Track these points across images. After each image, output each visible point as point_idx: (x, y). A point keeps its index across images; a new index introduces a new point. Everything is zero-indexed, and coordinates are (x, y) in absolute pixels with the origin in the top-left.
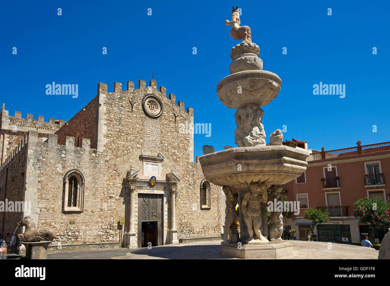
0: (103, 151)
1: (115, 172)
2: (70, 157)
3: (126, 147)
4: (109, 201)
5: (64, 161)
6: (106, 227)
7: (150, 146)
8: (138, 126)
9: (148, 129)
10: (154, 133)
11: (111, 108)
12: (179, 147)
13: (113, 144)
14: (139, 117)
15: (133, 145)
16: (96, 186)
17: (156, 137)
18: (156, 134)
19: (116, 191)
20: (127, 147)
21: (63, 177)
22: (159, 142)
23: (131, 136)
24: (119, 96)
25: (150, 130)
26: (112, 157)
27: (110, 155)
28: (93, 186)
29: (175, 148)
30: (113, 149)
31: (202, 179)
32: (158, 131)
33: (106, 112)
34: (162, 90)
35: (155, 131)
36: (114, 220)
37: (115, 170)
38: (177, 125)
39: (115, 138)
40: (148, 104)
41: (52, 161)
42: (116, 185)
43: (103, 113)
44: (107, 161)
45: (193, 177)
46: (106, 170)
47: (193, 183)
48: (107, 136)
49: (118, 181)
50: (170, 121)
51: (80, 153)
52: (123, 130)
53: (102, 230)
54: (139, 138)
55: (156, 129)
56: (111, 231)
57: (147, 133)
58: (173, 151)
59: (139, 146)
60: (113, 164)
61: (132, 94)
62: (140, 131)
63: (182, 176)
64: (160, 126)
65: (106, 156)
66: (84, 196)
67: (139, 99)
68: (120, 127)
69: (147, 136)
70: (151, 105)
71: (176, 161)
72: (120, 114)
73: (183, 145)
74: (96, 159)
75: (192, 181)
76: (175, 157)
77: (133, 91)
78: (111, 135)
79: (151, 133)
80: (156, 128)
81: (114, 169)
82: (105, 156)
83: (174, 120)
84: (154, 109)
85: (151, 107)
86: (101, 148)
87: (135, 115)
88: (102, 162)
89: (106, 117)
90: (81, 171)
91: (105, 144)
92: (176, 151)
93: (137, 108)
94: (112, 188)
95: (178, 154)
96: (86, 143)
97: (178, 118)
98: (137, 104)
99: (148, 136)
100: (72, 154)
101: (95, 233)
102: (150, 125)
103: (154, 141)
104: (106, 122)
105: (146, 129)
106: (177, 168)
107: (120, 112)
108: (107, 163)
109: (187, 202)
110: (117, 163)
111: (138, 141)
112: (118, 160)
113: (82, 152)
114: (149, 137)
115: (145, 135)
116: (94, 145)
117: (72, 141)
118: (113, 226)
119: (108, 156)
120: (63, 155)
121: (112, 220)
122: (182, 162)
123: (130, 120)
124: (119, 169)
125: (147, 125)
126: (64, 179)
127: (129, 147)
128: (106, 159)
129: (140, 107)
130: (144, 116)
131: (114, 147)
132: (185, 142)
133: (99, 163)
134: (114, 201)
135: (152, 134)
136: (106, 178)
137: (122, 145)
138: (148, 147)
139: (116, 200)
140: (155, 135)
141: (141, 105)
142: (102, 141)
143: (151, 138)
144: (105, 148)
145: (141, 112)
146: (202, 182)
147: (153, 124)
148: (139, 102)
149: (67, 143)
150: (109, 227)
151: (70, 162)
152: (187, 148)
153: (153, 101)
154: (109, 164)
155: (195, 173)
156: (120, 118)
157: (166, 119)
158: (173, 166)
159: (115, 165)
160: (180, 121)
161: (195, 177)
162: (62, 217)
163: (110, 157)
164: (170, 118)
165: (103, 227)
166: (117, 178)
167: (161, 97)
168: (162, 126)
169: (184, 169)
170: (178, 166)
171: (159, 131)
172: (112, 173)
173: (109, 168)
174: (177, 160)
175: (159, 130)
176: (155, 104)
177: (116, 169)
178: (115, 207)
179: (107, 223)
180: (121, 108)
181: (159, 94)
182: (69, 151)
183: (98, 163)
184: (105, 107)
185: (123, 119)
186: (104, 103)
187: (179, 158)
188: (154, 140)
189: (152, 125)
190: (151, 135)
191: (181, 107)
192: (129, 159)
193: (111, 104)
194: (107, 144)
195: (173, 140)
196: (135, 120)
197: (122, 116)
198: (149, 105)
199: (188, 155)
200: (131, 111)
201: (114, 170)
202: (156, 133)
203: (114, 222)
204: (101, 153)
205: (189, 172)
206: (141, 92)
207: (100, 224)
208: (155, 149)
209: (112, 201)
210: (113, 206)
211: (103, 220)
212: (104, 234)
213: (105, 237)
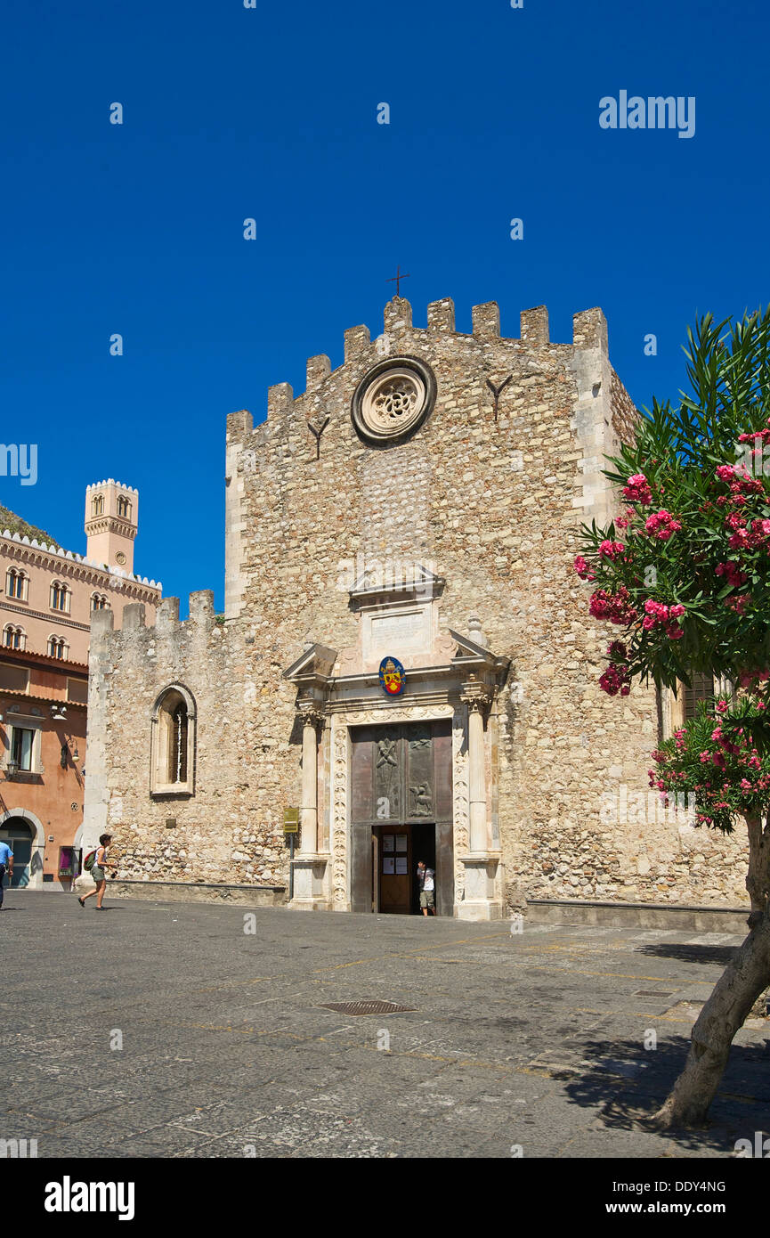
0: (238, 615)
1: (276, 668)
4: (261, 759)
6: (253, 838)
7: (389, 551)
8: (342, 495)
9: (376, 493)
10: (404, 494)
11: (257, 476)
14: (346, 465)
17: (409, 509)
18: (407, 497)
19: (278, 727)
20: (309, 580)
21: (152, 706)
22: (424, 523)
23: (319, 540)
24: (278, 428)
25: (386, 491)
26: (266, 623)
27: (260, 619)
28: (216, 719)
30: (268, 600)
32: (417, 485)
33: (244, 495)
35: (407, 487)
36: (276, 820)
37: (274, 664)
38: (503, 423)
39: (270, 564)
41: (130, 670)
42: (278, 709)
43: (236, 500)
44: (251, 641)
46: (248, 669)
48: (248, 566)
49: (283, 695)
50: (471, 422)
51: (184, 637)
52: (294, 528)
53: (241, 848)
54: (346, 535)
55: (411, 479)
56: (267, 852)
57: (376, 507)
60: (268, 645)
61: (317, 400)
62: (349, 512)
65: (249, 625)
67: (341, 400)
68: (284, 524)
69: (375, 517)
73: (540, 494)
74: (224, 641)
77: (319, 387)
78: (259, 557)
79: (391, 502)
80: (408, 475)
81: (272, 661)
82: (246, 626)
85: (394, 408)
86: (234, 608)
87: (331, 464)
88: (237, 647)
89: (244, 510)
91: (244, 592)
94: (267, 719)
96: (198, 604)
97: (510, 393)
98: (335, 421)
99: (379, 515)
100: (168, 643)
101: (225, 854)
102: (383, 476)
103: (401, 528)
104: (244, 526)
105: (371, 496)
107: (284, 473)
108: (251, 647)
110: (279, 640)
111: (343, 546)
112: (281, 629)
113: (190, 633)
114: (382, 520)
115: (367, 518)
117: (168, 608)
118: (272, 837)
119: (255, 624)
121: (269, 819)
123: (315, 489)
124: (284, 655)
125: (374, 479)
126: (153, 713)
127: (316, 578)
128: (247, 634)
129: (347, 428)
130: (362, 452)
131: (270, 592)
133: (232, 650)
134: (274, 758)
135: (394, 505)
136: (249, 691)
137: (291, 580)
138: (382, 555)
139: (282, 754)
143: (389, 521)
144: (243, 605)
145: (349, 443)
148: (342, 412)
149: (158, 618)
150: (261, 839)
151: (164, 664)
154: (258, 649)
156: (285, 495)
159: (274, 648)
162: (151, 809)
163: (258, 626)
164: (472, 407)
165: (245, 839)
166: (280, 687)
167: (425, 348)
169: (549, 598)
170: (515, 592)
171: (424, 483)
172: (266, 673)
173: (257, 660)
175: (422, 476)
176: (408, 388)
177: (276, 659)
178: (276, 779)
179: (255, 828)
180: (286, 460)
182: (163, 637)
183: (230, 653)
184: (242, 478)
186: (240, 470)
188: (401, 524)
190: (391, 509)
194: (249, 589)
195: (488, 494)
198: (389, 401)
200: (315, 456)
201: (272, 664)
203: (274, 824)
204: (235, 622)
206: (347, 374)
207: (237, 831)
208: (406, 555)
209: (269, 759)
210: (270, 774)
211: (245, 818)
212: (247, 858)
213: (251, 869)
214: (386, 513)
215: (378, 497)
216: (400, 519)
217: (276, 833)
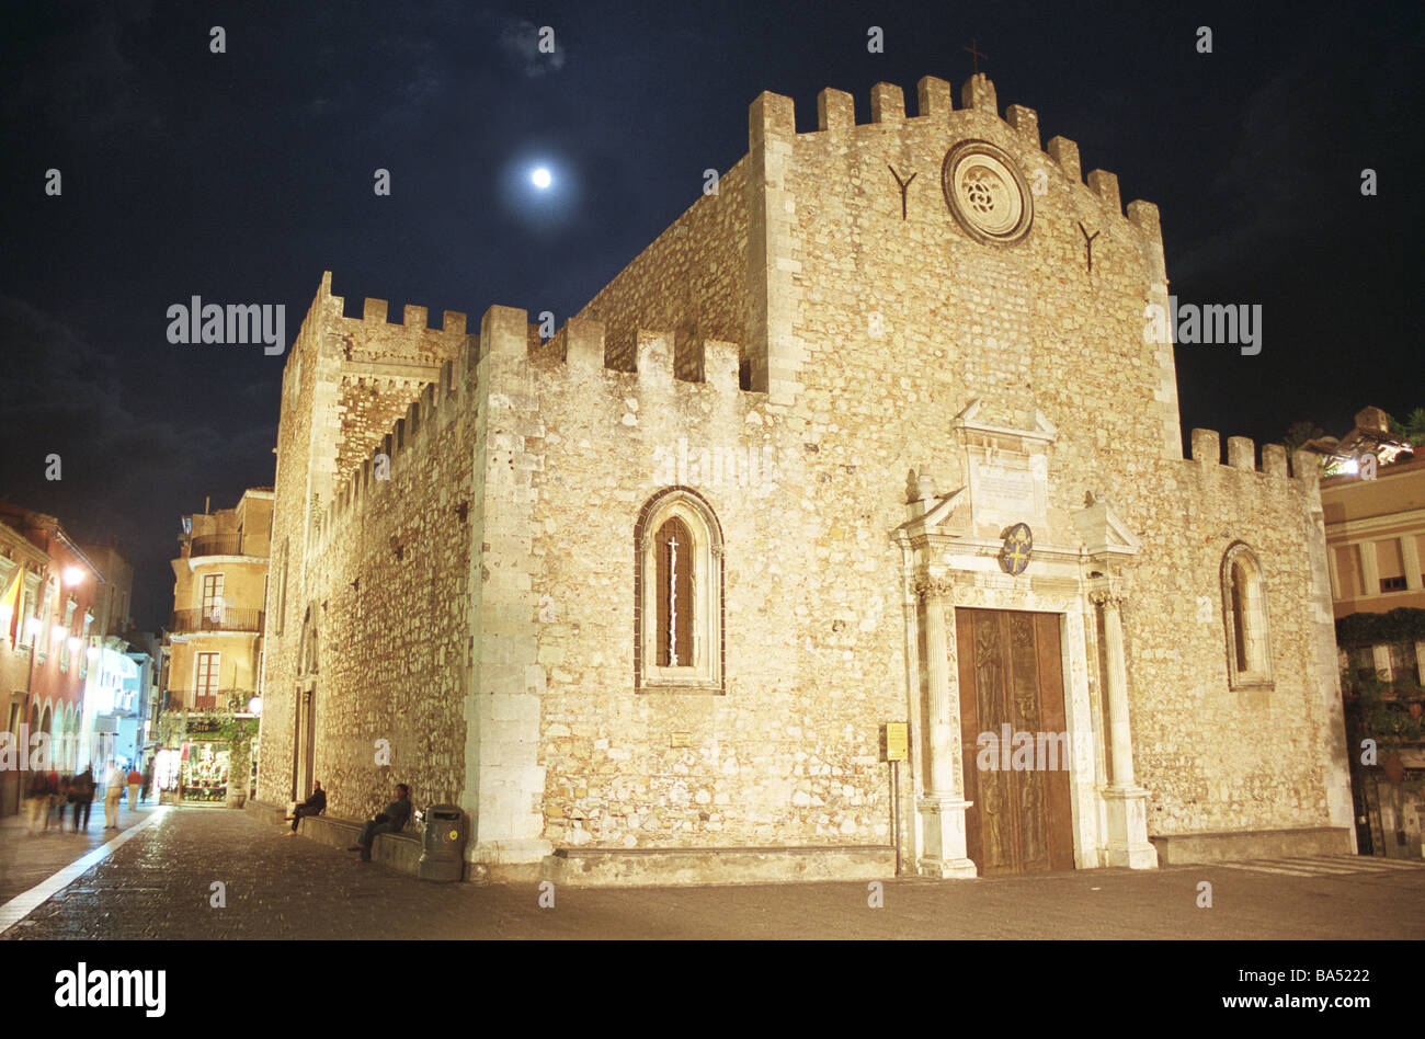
0: (791, 403)
1: (852, 500)
2: (662, 427)
3: (889, 381)
4: (832, 640)
5: (635, 444)
6: (826, 770)
7: (992, 380)
8: (934, 284)
9: (976, 300)
10: (1004, 315)
11: (814, 202)
13: (832, 371)
14: (937, 245)
15: (918, 374)
16: (772, 569)
17: (1014, 335)
18: (1010, 321)
19: (858, 593)
20: (896, 382)
21: (635, 520)
22: (1027, 357)
23: (908, 332)
24: (844, 150)
25: (986, 302)
26: (834, 428)
27: (825, 418)
28: (758, 568)
30: (837, 392)
31: (1227, 543)
32: (1019, 309)
33: (795, 221)
34: (1019, 119)
35: (1009, 307)
36: (860, 739)
37: (849, 491)
38: (1096, 281)
39: (839, 340)
40: (964, 185)
41: (585, 444)
42: (858, 566)
43: (783, 223)
44: (812, 449)
45: (1188, 533)
46: (810, 492)
47: (1187, 562)
48: (806, 331)
49: (866, 545)
50: (1067, 261)
51: (696, 411)
52: (873, 302)
53: (808, 786)
54: (939, 338)
55: (1011, 300)
56: (848, 790)
57: (976, 318)
58: (1090, 403)
59: (947, 377)
60: (840, 461)
61: (898, 142)
62: (943, 309)
63: (1138, 525)
64: (1027, 286)
65: (808, 423)
66: (723, 615)
67: (928, 159)
68: (857, 288)
69: (977, 329)
70: (978, 188)
71: (1106, 452)
72: (856, 230)
73: (1129, 372)
74: (767, 436)
75: (1185, 553)
76: (1102, 433)
77: (900, 127)
78: (823, 325)
79: (993, 318)
80: (1009, 292)
81: (848, 488)
82: (803, 423)
83: (1083, 257)
84: (991, 208)
85: (977, 200)
86: (782, 389)
87: (919, 237)
88: (792, 452)
89: (797, 244)
90: (705, 496)
91: (800, 368)
92: (1103, 404)
93: (924, 200)
94: (841, 579)
95: (1110, 416)
96: (722, 362)
97: (1098, 248)
98: (923, 181)
99: (981, 330)
100: (665, 411)
101: (780, 796)
102: (983, 280)
103: (1005, 357)
104: (797, 267)
105: (970, 301)
106: (1116, 488)
107: (856, 218)
108: (813, 457)
109: (1170, 654)
110: (855, 462)
111: (939, 354)
112: (859, 443)
113: (705, 407)
114: (983, 337)
115: (966, 327)
116: (751, 377)
117: (664, 351)
118: (856, 769)
119: (818, 424)
120: (629, 420)
121: (849, 738)
122: (1132, 458)
123: (899, 260)
124: (864, 485)
125: (971, 278)
126: (639, 532)
127: (904, 383)
128: (806, 438)
129: (936, 196)
130: (957, 238)
131: (841, 383)
132: (1136, 361)
133: (781, 455)
134: (852, 642)
135: (996, 324)
136: (814, 530)
137: (870, 374)
138: (985, 383)
139: (863, 635)
140: (1007, 325)
141: (938, 186)
142: (787, 352)
143: (992, 342)
144: (800, 388)
145: (940, 219)
146: (1225, 558)
147: (995, 275)
148: (930, 176)
149: (643, 363)
150: (837, 772)
152: (1150, 390)
153: (986, 172)
154: (825, 465)
155: (1192, 511)
156: (857, 249)
157: (1048, 253)
158: (1098, 476)
159: (848, 469)
160: (1106, 264)
161: (1195, 533)
162: (637, 712)
163: (823, 429)
164: (1066, 245)
165: (813, 771)
166: (859, 532)
167: (1018, 152)
168: (1036, 286)
169: (1144, 492)
170: (1114, 476)
171: (1025, 310)
172: (838, 506)
173: (824, 481)
174: (1113, 446)
175: (1021, 301)
176: (994, 186)
177: (852, 485)
179: (829, 752)
180: (857, 202)
181: (1009, 138)
182: (655, 399)
184: (792, 196)
185: (866, 251)
186: (786, 180)
187: (1121, 435)
188: (1004, 351)
189: (991, 282)
190: (993, 328)
191: (1105, 197)
192: (904, 441)
193: (815, 188)
194: (807, 367)
195: (1086, 352)
196: (920, 258)
197: (864, 240)
198: (971, 189)
199: (1159, 424)
200: (899, 213)
201: (846, 490)
202: (1013, 317)
203: (855, 748)
204: (785, 411)
205: (1167, 507)
206: (933, 131)
207: (800, 756)
208: (1012, 392)
209: (845, 642)
210: (848, 666)
211: (811, 735)
212: (817, 801)
213: (825, 819)
214: (988, 331)
216: (1004, 345)
217: (861, 760)
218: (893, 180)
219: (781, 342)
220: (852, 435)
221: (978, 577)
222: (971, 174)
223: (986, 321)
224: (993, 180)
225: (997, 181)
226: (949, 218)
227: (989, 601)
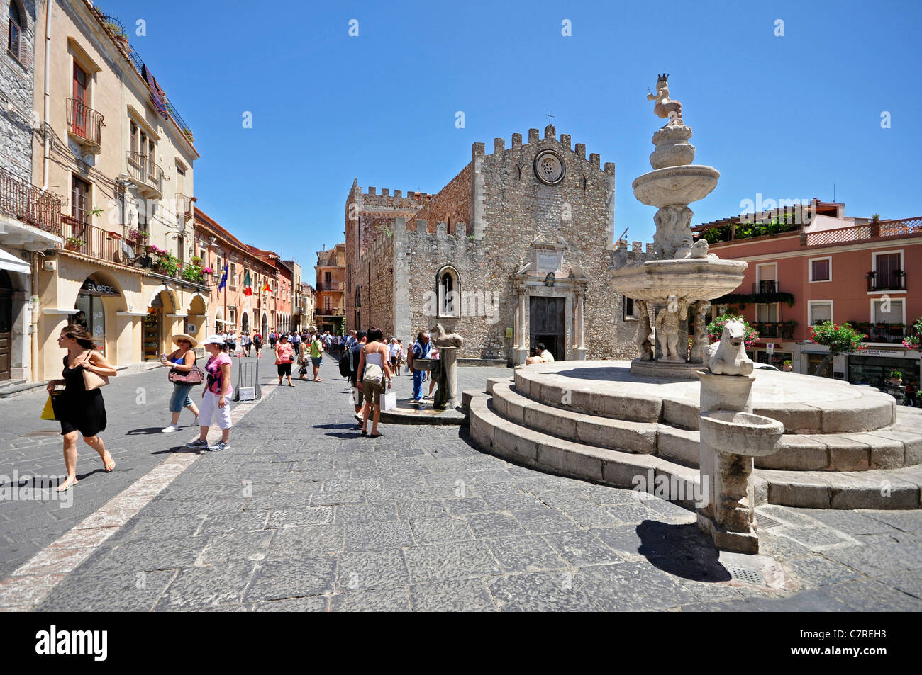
0: (481, 239)
1: (498, 267)
2: (443, 248)
3: (512, 231)
5: (435, 254)
6: (489, 339)
7: (546, 228)
8: (529, 200)
9: (542, 203)
10: (552, 208)
11: (491, 178)
12: (591, 228)
13: (494, 229)
14: (530, 187)
15: (522, 229)
20: (514, 232)
21: (436, 274)
24: (501, 159)
25: (546, 204)
26: (494, 246)
27: (492, 243)
29: (583, 230)
30: (495, 236)
32: (557, 205)
33: (484, 184)
34: (564, 139)
35: (554, 204)
36: (499, 331)
38: (587, 193)
39: (497, 220)
40: (542, 165)
41: (422, 254)
42: (499, 286)
43: (480, 185)
44: (488, 253)
46: (486, 265)
48: (486, 218)
49: (502, 280)
50: (576, 188)
51: (453, 243)
52: (508, 207)
54: (530, 217)
55: (555, 202)
57: (542, 209)
58: (580, 233)
59: (531, 229)
60: (495, 256)
61: (519, 154)
62: (531, 207)
63: (595, 271)
64: (561, 197)
65: (486, 245)
67: (529, 158)
68: (503, 204)
69: (542, 213)
70: (547, 166)
71: (585, 249)
72: (504, 185)
73: (596, 223)
74: (474, 250)
76: (584, 244)
77: (520, 148)
78: (491, 215)
80: (554, 199)
81: (497, 264)
83: (582, 186)
84: (550, 172)
85: (546, 170)
86: (479, 236)
87: (524, 185)
88: (480, 254)
89: (485, 192)
90: (456, 267)
91: (484, 229)
92: (586, 234)
93: (526, 173)
94: (495, 289)
95: (588, 238)
96: (461, 229)
97: (589, 183)
98: (527, 167)
100: (444, 244)
101: (476, 346)
102: (545, 197)
103: (551, 221)
104: (484, 198)
105: (540, 204)
106: (587, 259)
107: (504, 181)
108: (487, 255)
109: (602, 310)
110: (500, 255)
111: (529, 221)
112: (502, 250)
113: (456, 242)
114: (544, 215)
115: (539, 213)
116: (470, 231)
117: (445, 227)
118: (497, 339)
119: (489, 245)
120: (435, 247)
121: (496, 331)
122: (594, 250)
123: (518, 193)
124: (503, 263)
125: (541, 196)
126: (437, 277)
127: (517, 232)
128: (486, 249)
129: (531, 171)
130: (537, 184)
131: (496, 232)
132: (599, 219)
135: (549, 210)
136: (487, 275)
137: (507, 229)
138: (543, 230)
139: (502, 304)
140: (552, 211)
141: (532, 167)
142: (481, 224)
143: (547, 216)
144: (484, 235)
145: (532, 178)
147: (550, 195)
148: (530, 164)
149: (438, 231)
151: (443, 255)
152: (604, 228)
153: (550, 160)
154: (491, 257)
156: (504, 191)
157: (570, 186)
158: (581, 256)
159: (498, 257)
160: (592, 187)
163: (491, 247)
164: (577, 183)
166: (501, 276)
167: (562, 152)
168: (564, 196)
169: (598, 260)
170: (588, 257)
171: (560, 205)
172: (494, 269)
173: (490, 262)
174: (588, 247)
175: (559, 202)
177: (499, 263)
180: (504, 175)
181: (560, 147)
182: (441, 241)
183: (477, 256)
184: (483, 176)
185: (506, 191)
186: (482, 172)
187: (591, 244)
188: (551, 219)
189: (548, 197)
191: (594, 164)
193: (491, 172)
194: (486, 229)
196: (525, 192)
197: (506, 187)
198: (544, 166)
199: (605, 238)
200: (518, 178)
202: (555, 207)
203: (498, 334)
204: (479, 242)
205: (606, 265)
206: (532, 148)
212: (486, 347)
213: (488, 352)
214: (546, 213)
215: (543, 205)
216: (551, 217)
217: (499, 337)
218: (517, 168)
219: (479, 222)
220: (500, 248)
221: (537, 287)
222: (545, 161)
223: (546, 210)
224: (552, 162)
225: (554, 163)
226: (535, 178)
227: (541, 294)
